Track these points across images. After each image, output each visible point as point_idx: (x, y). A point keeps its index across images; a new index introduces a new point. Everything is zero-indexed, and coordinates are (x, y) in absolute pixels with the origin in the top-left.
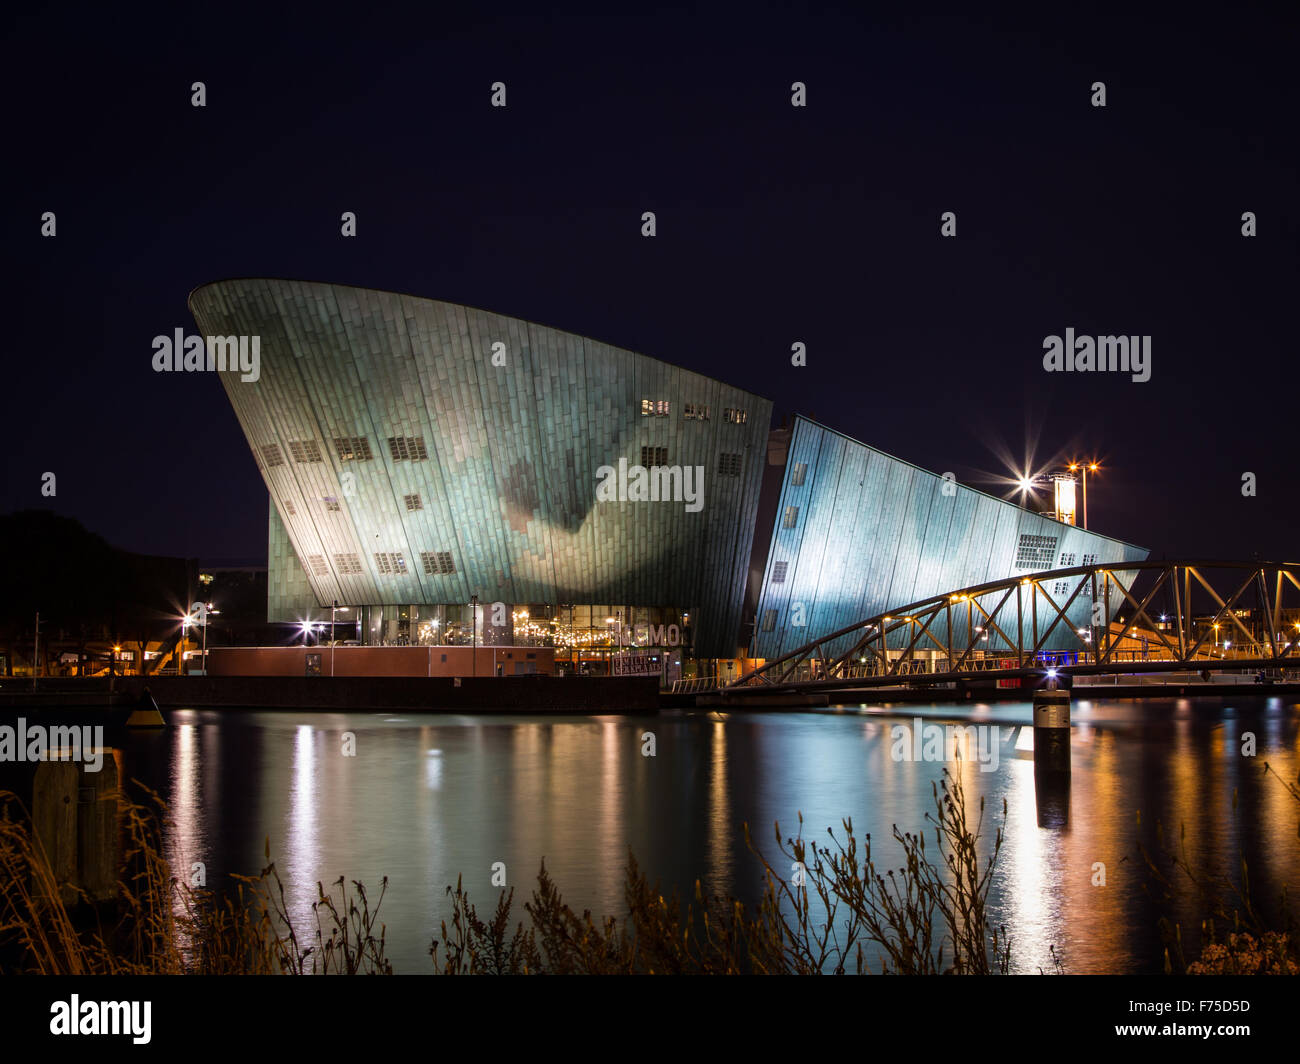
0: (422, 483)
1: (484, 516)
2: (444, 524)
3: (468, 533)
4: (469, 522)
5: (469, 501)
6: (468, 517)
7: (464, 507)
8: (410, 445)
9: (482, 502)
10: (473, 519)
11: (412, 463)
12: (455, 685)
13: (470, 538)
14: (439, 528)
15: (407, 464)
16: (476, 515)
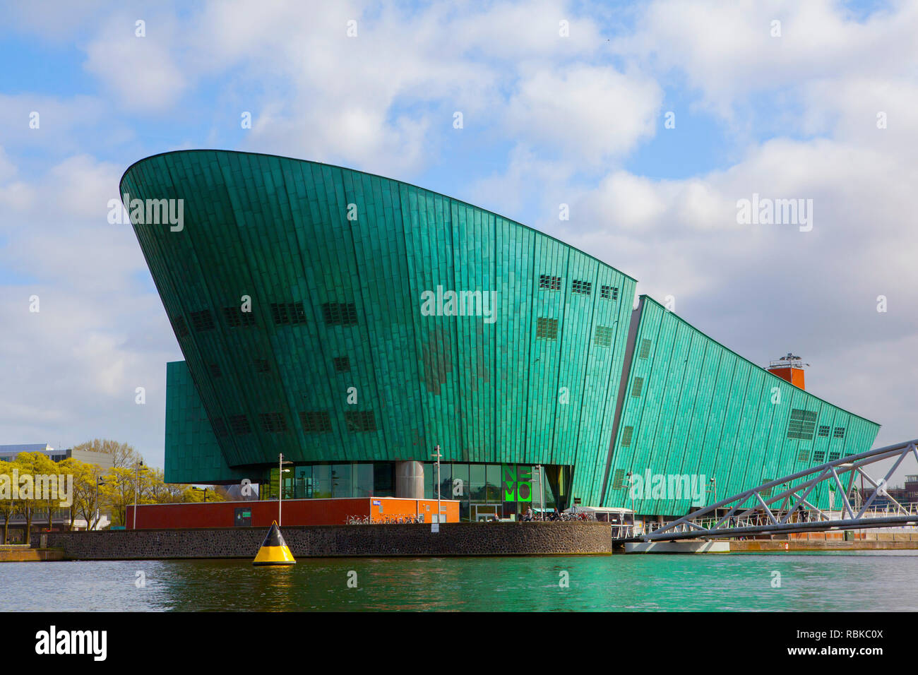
0: (351, 346)
1: (404, 378)
2: (369, 385)
3: (390, 393)
4: (391, 383)
5: (392, 364)
6: (390, 378)
7: (387, 370)
8: (343, 310)
9: (403, 366)
10: (394, 381)
11: (343, 327)
12: (433, 531)
13: (391, 398)
14: (364, 388)
15: (338, 328)
16: (397, 377)
